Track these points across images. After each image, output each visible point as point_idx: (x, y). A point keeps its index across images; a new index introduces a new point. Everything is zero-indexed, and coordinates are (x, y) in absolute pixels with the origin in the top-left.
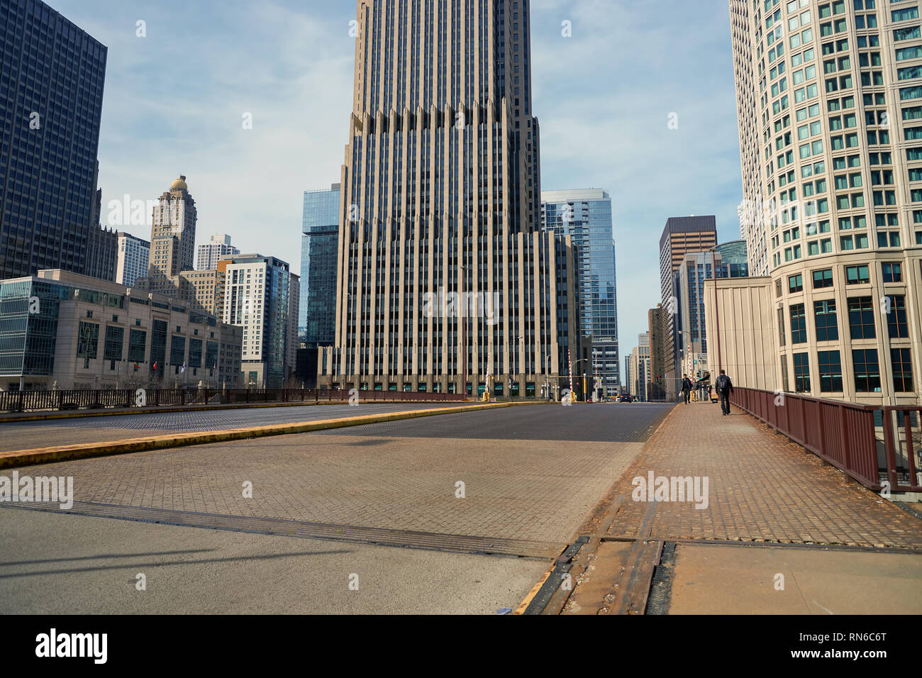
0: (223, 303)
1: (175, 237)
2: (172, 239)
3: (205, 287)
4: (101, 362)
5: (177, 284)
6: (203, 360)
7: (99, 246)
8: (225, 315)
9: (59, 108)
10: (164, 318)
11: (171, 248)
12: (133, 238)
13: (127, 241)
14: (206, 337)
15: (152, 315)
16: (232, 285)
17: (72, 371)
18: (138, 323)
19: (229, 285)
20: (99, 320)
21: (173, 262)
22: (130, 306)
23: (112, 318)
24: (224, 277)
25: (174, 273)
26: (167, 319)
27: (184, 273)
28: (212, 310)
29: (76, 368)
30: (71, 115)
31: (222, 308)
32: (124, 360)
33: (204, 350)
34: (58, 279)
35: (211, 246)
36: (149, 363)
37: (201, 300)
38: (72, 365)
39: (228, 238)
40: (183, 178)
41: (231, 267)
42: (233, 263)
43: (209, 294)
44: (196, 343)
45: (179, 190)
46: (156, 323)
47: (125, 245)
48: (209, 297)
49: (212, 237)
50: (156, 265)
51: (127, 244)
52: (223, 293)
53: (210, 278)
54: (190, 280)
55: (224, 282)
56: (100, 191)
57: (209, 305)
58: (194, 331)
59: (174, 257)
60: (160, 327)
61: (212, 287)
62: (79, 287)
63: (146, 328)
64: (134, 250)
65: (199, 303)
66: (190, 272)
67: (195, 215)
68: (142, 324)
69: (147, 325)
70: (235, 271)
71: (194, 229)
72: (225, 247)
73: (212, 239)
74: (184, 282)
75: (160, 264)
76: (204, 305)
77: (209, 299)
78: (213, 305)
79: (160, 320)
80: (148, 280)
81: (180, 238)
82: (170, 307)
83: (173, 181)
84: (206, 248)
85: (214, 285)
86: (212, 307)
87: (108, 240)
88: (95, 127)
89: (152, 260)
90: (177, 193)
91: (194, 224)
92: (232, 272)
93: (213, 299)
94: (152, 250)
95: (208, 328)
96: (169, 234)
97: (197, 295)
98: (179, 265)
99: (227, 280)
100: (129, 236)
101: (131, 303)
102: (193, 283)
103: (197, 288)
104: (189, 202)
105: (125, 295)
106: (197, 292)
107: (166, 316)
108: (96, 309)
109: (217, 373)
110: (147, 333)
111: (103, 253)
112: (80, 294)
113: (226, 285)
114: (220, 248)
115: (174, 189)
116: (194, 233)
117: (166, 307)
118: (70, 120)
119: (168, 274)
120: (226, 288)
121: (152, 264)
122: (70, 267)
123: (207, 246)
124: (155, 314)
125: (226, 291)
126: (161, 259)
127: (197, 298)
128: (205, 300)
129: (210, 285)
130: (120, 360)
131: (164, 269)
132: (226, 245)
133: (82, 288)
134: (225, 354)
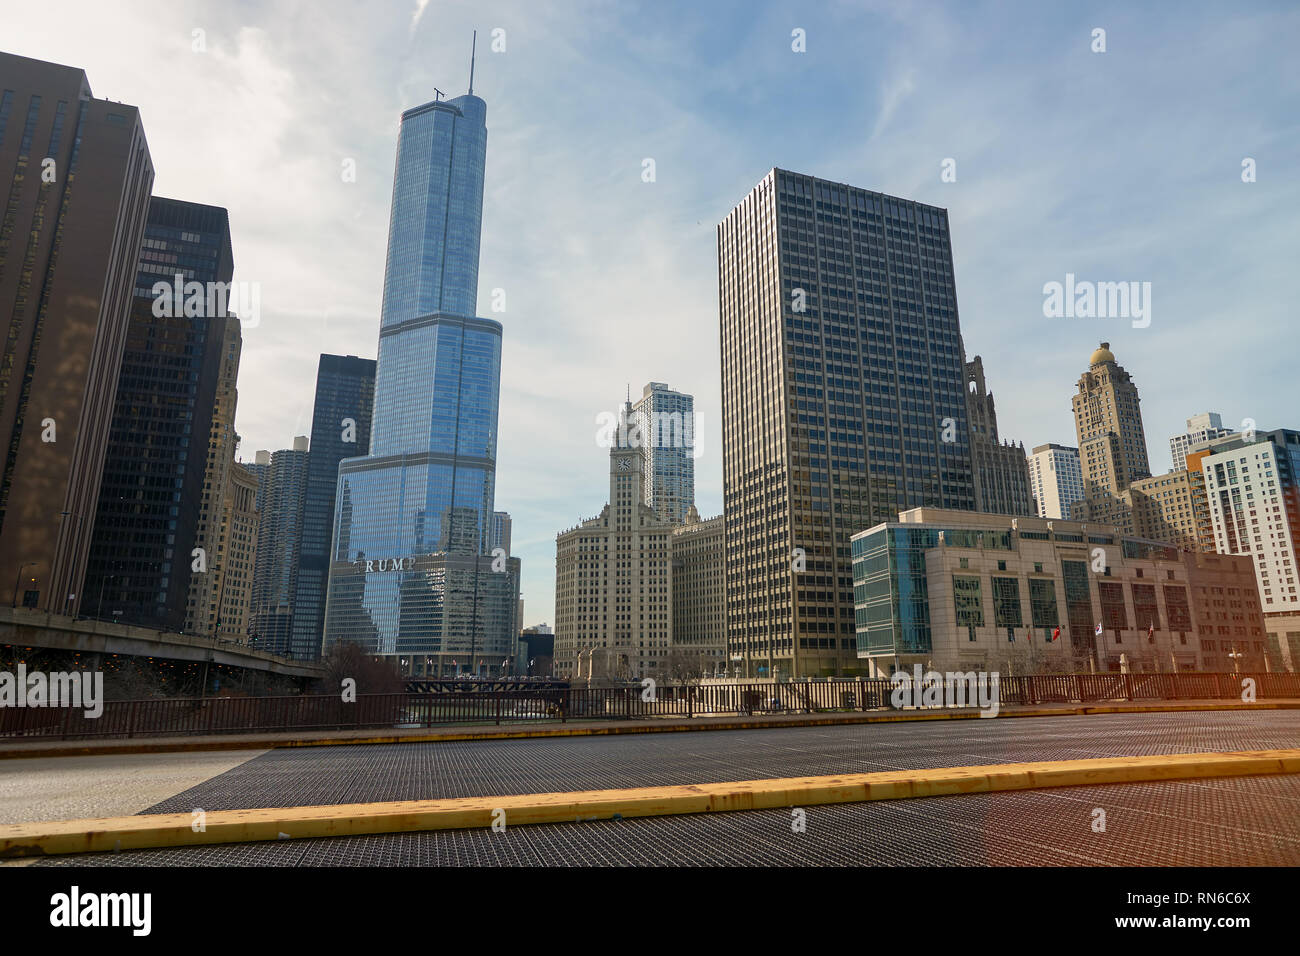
0: (1209, 520)
1: (1111, 434)
2: (1106, 439)
3: (1175, 500)
4: (993, 630)
5: (1129, 502)
6: (1163, 618)
7: (1002, 468)
8: (1217, 540)
9: (904, 305)
10: (1080, 557)
11: (1108, 451)
12: (1063, 448)
13: (1055, 455)
14: (1160, 579)
15: (1058, 554)
16: (1217, 490)
17: (953, 645)
18: (1038, 569)
19: (1213, 490)
20: (978, 571)
21: (1117, 471)
22: (1021, 544)
23: (997, 565)
24: (1202, 479)
25: (1121, 486)
26: (1085, 557)
27: (1136, 485)
28: (1194, 534)
29: (958, 642)
30: (920, 308)
31: (1211, 528)
32: (1027, 626)
33: (1161, 600)
34: (921, 522)
35: (1189, 436)
36: (1067, 627)
37: (1172, 521)
38: (953, 638)
39: (1215, 418)
40: (1106, 346)
41: (1209, 461)
42: (1212, 453)
43: (1184, 511)
44: (1143, 591)
45: (1102, 364)
46: (1067, 567)
47: (1053, 461)
48: (1185, 515)
49: (1189, 422)
50: (1094, 479)
51: (1056, 459)
52: (1206, 504)
53: (1180, 485)
54: (1148, 492)
55: (1203, 487)
56: (991, 395)
57: (1187, 527)
58: (1135, 572)
59: (1117, 463)
60: (1075, 571)
61: (1185, 498)
62: (945, 528)
63: (1052, 575)
64: (1068, 465)
65: (1170, 527)
66: (1146, 482)
67: (1136, 394)
68: (1046, 569)
69: (1053, 569)
70: (1219, 467)
71: (1138, 415)
72: (1214, 432)
73: (1189, 425)
74: (1140, 499)
75: (1099, 477)
76: (1180, 528)
77: (1186, 519)
78: (1194, 526)
79: (1071, 559)
80: (1086, 504)
81: (1118, 434)
82: (1085, 539)
83: (1092, 353)
84: (1182, 441)
85: (1188, 494)
86: (1194, 530)
87: (1004, 456)
88: (952, 313)
89: (1086, 474)
90: (1100, 369)
91: (1137, 408)
92: (1213, 469)
93: (1192, 518)
94: (1084, 458)
95: (1161, 564)
96: (1102, 432)
97: (1165, 515)
98: (1126, 474)
99: (1207, 482)
100: (1058, 447)
101: (1021, 540)
102: (1154, 497)
103: (1163, 503)
104: (1120, 377)
105: (1011, 528)
106: (1164, 510)
107: (1080, 553)
108: (972, 555)
109: (1194, 638)
110: (1056, 583)
111: (1008, 477)
112: (946, 537)
113: (1209, 491)
114: (1206, 435)
115: (1095, 366)
116: (1140, 422)
117: (1079, 539)
118: (920, 315)
119: (1113, 489)
120: (1209, 495)
121: (1087, 480)
122: (937, 503)
123: (1184, 437)
124: (1064, 552)
125: (1210, 500)
126: (1098, 470)
127: (1165, 519)
128: (1179, 520)
129: (1182, 495)
130: (1022, 627)
131: (1105, 484)
132: (1215, 429)
133: (949, 528)
134: (1211, 604)
